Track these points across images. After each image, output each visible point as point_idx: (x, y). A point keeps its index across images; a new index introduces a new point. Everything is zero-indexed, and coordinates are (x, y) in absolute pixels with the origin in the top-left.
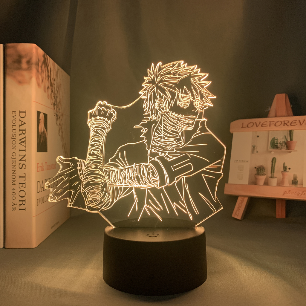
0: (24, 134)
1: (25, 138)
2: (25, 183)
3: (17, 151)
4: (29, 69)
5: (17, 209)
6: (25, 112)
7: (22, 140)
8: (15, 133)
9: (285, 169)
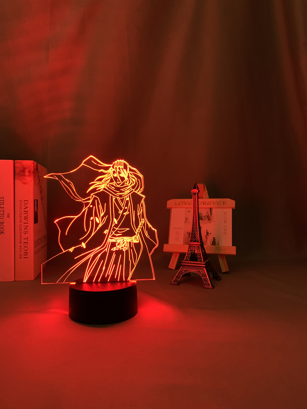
0: (27, 214)
1: (28, 216)
2: (27, 242)
3: (22, 224)
4: (29, 176)
5: (23, 258)
6: (28, 201)
7: (26, 217)
8: (21, 213)
9: (207, 233)
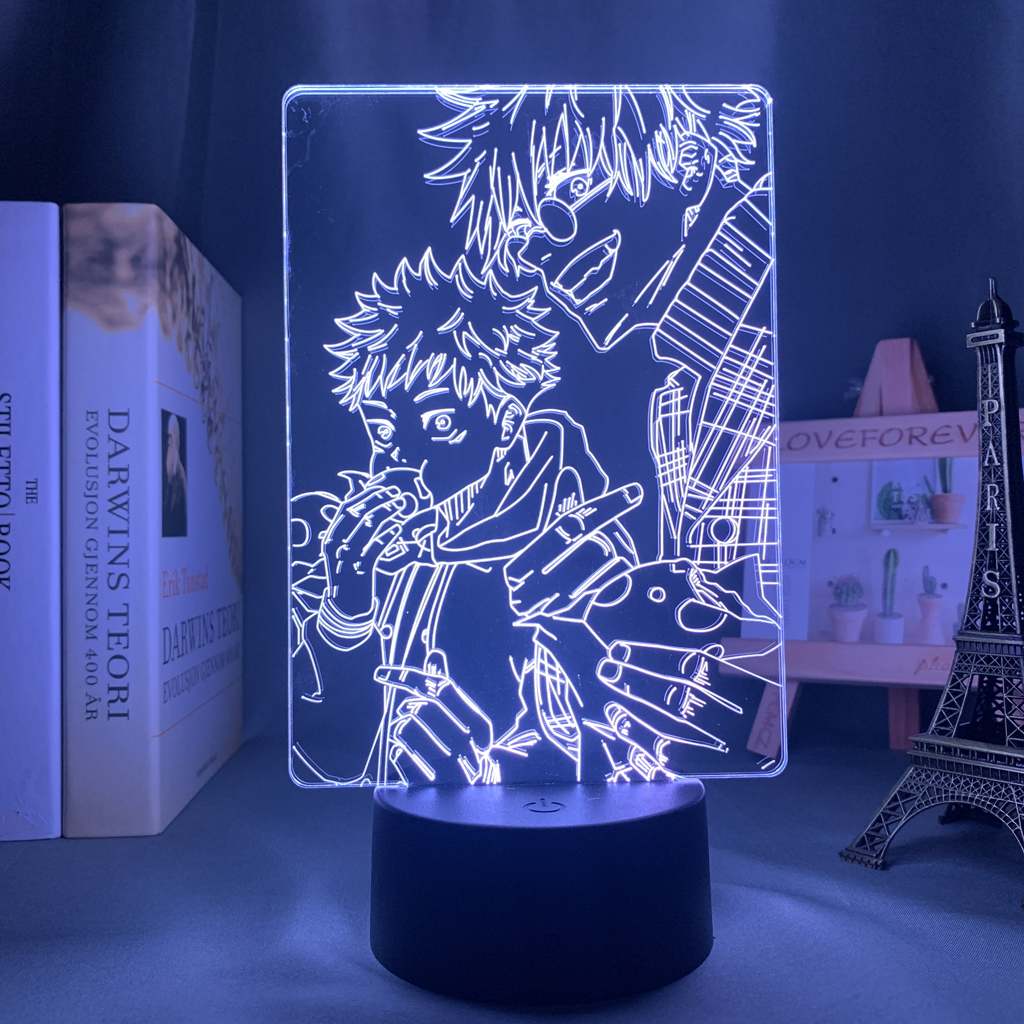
1: (126, 493)
2: (125, 632)
3: (101, 534)
4: (138, 281)
5: (103, 714)
6: (126, 414)
7: (119, 501)
9: (929, 587)
